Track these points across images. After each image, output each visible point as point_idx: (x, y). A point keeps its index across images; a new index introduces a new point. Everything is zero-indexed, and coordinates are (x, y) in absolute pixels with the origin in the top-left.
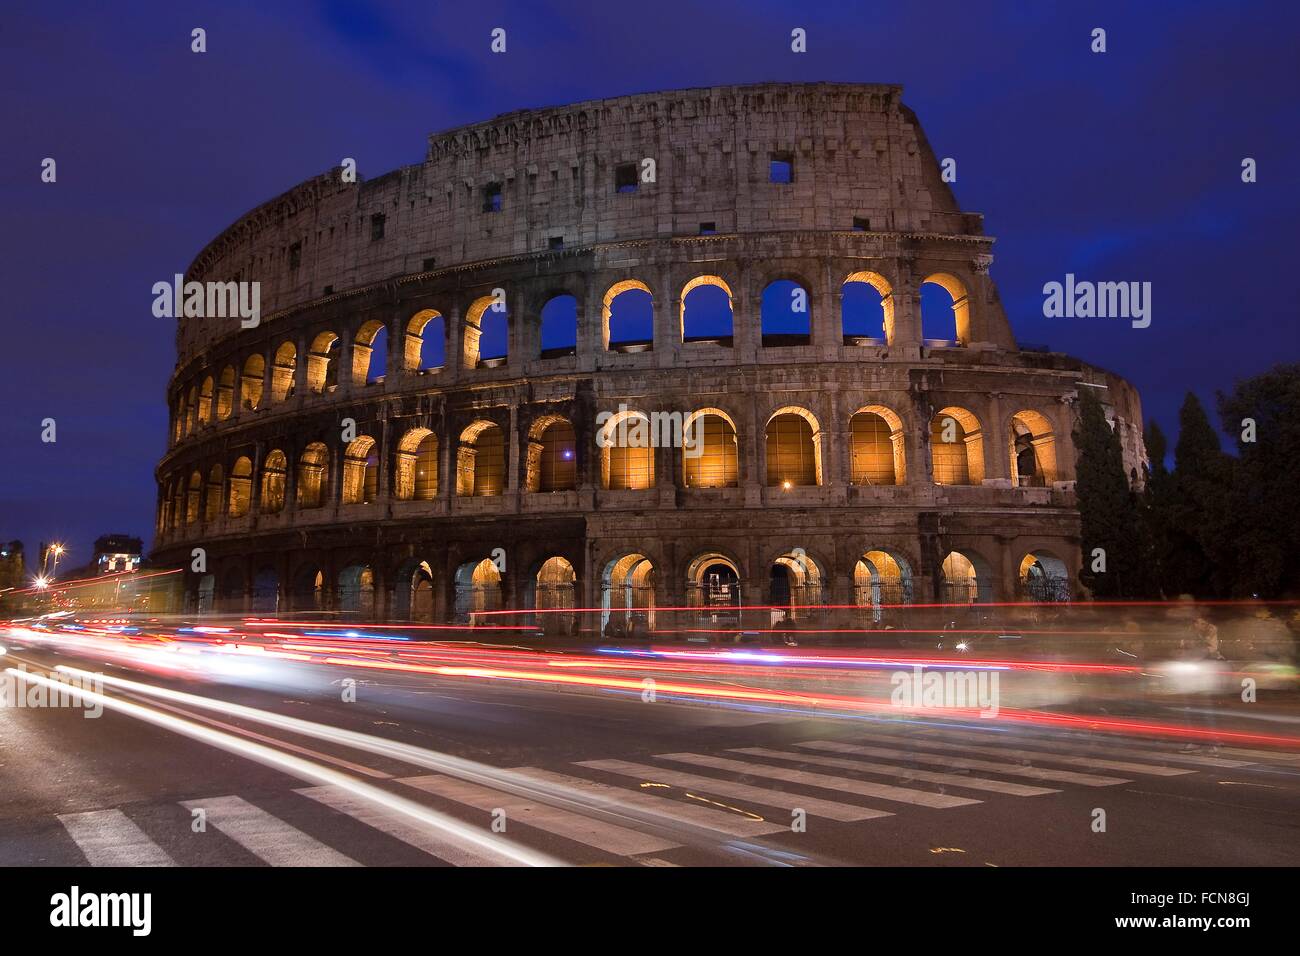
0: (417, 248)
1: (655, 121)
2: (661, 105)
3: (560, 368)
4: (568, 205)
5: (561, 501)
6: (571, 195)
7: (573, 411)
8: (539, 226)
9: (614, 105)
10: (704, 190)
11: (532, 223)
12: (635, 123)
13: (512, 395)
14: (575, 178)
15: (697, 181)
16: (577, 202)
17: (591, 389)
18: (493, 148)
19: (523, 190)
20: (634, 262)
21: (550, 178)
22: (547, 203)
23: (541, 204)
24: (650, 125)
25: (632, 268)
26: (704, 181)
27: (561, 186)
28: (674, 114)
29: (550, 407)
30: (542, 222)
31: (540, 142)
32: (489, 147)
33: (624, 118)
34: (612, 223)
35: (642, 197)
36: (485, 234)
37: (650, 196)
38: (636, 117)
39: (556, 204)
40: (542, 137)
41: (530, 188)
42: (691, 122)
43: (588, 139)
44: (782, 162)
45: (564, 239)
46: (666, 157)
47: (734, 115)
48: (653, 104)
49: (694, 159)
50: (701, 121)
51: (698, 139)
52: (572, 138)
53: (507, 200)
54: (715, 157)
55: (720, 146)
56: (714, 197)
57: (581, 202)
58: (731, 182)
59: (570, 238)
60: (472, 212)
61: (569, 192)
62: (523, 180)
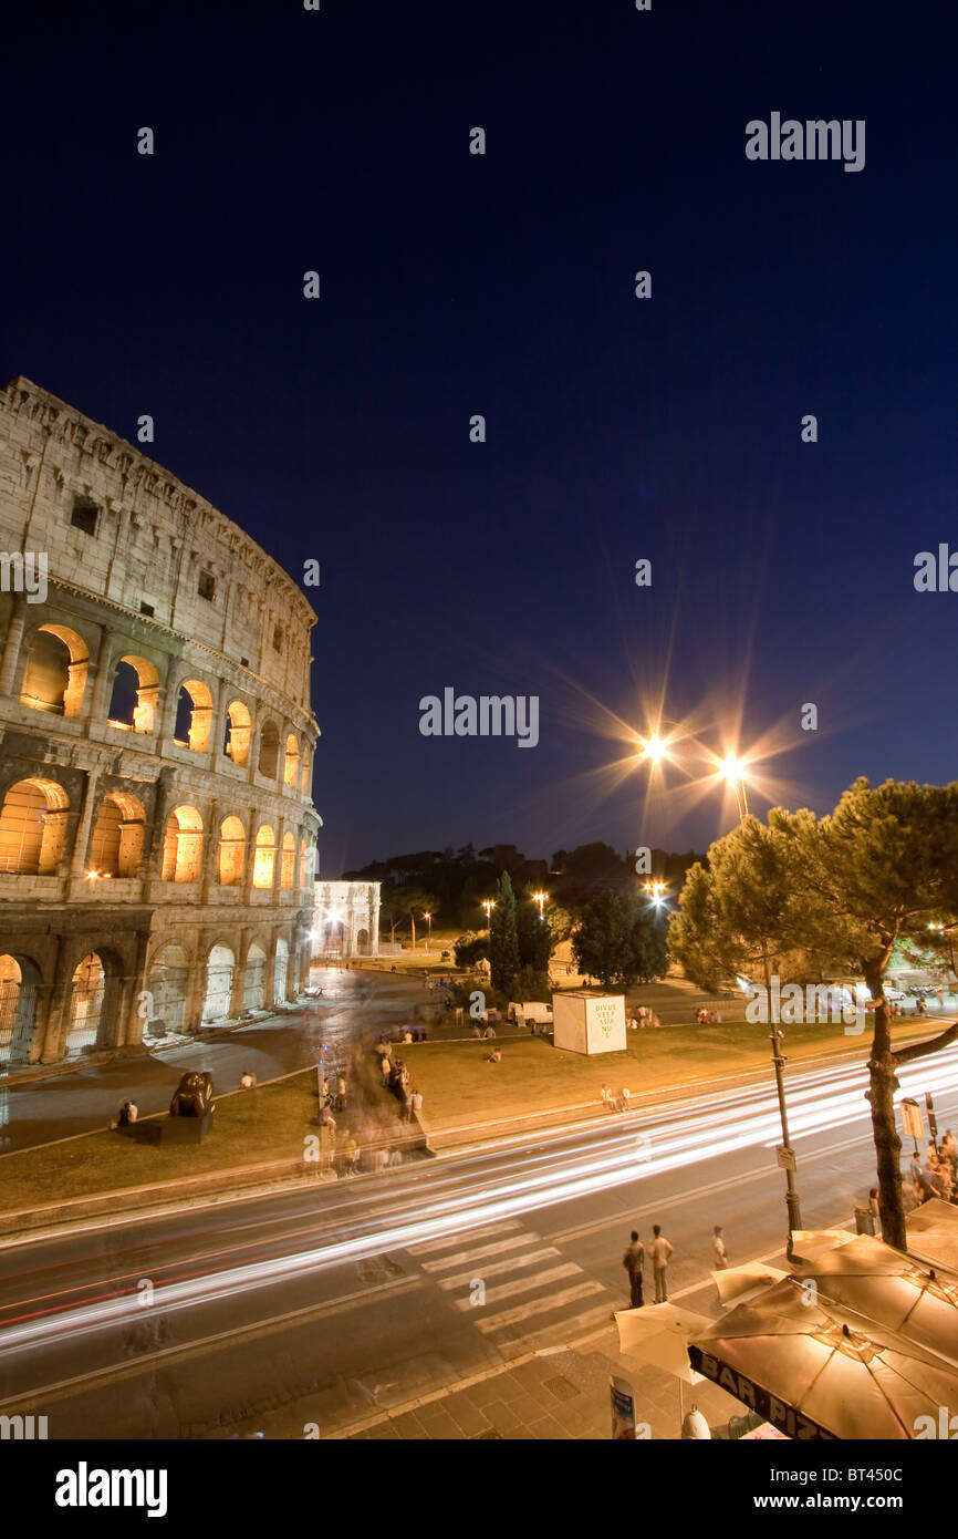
1: (233, 551)
2: (242, 543)
3: (136, 744)
4: (162, 579)
5: (126, 889)
6: (167, 571)
7: (147, 795)
8: (135, 583)
10: (246, 631)
11: (128, 575)
13: (95, 760)
14: (173, 557)
15: (244, 621)
16: (171, 582)
17: (172, 777)
18: (96, 459)
19: (124, 533)
20: (209, 668)
21: (151, 541)
22: (145, 564)
23: (139, 560)
24: (228, 553)
25: (204, 672)
26: (247, 622)
27: (160, 556)
29: (126, 784)
30: (137, 580)
31: (147, 495)
32: (92, 455)
33: (216, 531)
34: (195, 621)
35: (215, 611)
36: (72, 552)
37: (219, 613)
38: (222, 537)
39: (153, 570)
40: (150, 492)
41: (132, 537)
42: (247, 569)
43: (190, 530)
44: (278, 635)
45: (156, 611)
46: (234, 589)
47: (268, 583)
48: (237, 538)
49: (245, 600)
50: (252, 573)
51: (250, 588)
52: (175, 516)
53: (105, 530)
54: (254, 609)
55: (259, 602)
56: (249, 638)
57: (175, 584)
58: (258, 635)
59: (161, 614)
60: (60, 514)
61: (166, 567)
62: (126, 523)
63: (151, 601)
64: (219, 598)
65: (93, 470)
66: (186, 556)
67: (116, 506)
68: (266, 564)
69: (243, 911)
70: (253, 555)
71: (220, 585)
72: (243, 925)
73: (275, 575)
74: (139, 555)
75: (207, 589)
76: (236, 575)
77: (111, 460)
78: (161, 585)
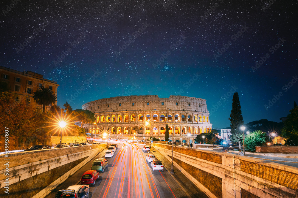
0: (169, 107)
1: (192, 100)
8: (182, 108)
20: (191, 113)
26: (195, 106)
33: (189, 99)
36: (177, 108)
37: (191, 107)
40: (182, 99)
44: (200, 105)
48: (192, 98)
49: (194, 104)
51: (195, 102)
52: (185, 100)
53: (179, 105)
54: (196, 104)
55: (196, 103)
56: (196, 108)
57: (186, 106)
58: (197, 107)
59: (185, 110)
60: (175, 105)
61: (185, 105)
62: (181, 103)
63: (184, 109)
64: (191, 105)
65: (177, 100)
66: (187, 103)
67: (179, 102)
71: (191, 104)
73: (198, 99)
74: (182, 105)
75: (189, 105)
76: (193, 102)
77: (178, 98)
78: (185, 107)
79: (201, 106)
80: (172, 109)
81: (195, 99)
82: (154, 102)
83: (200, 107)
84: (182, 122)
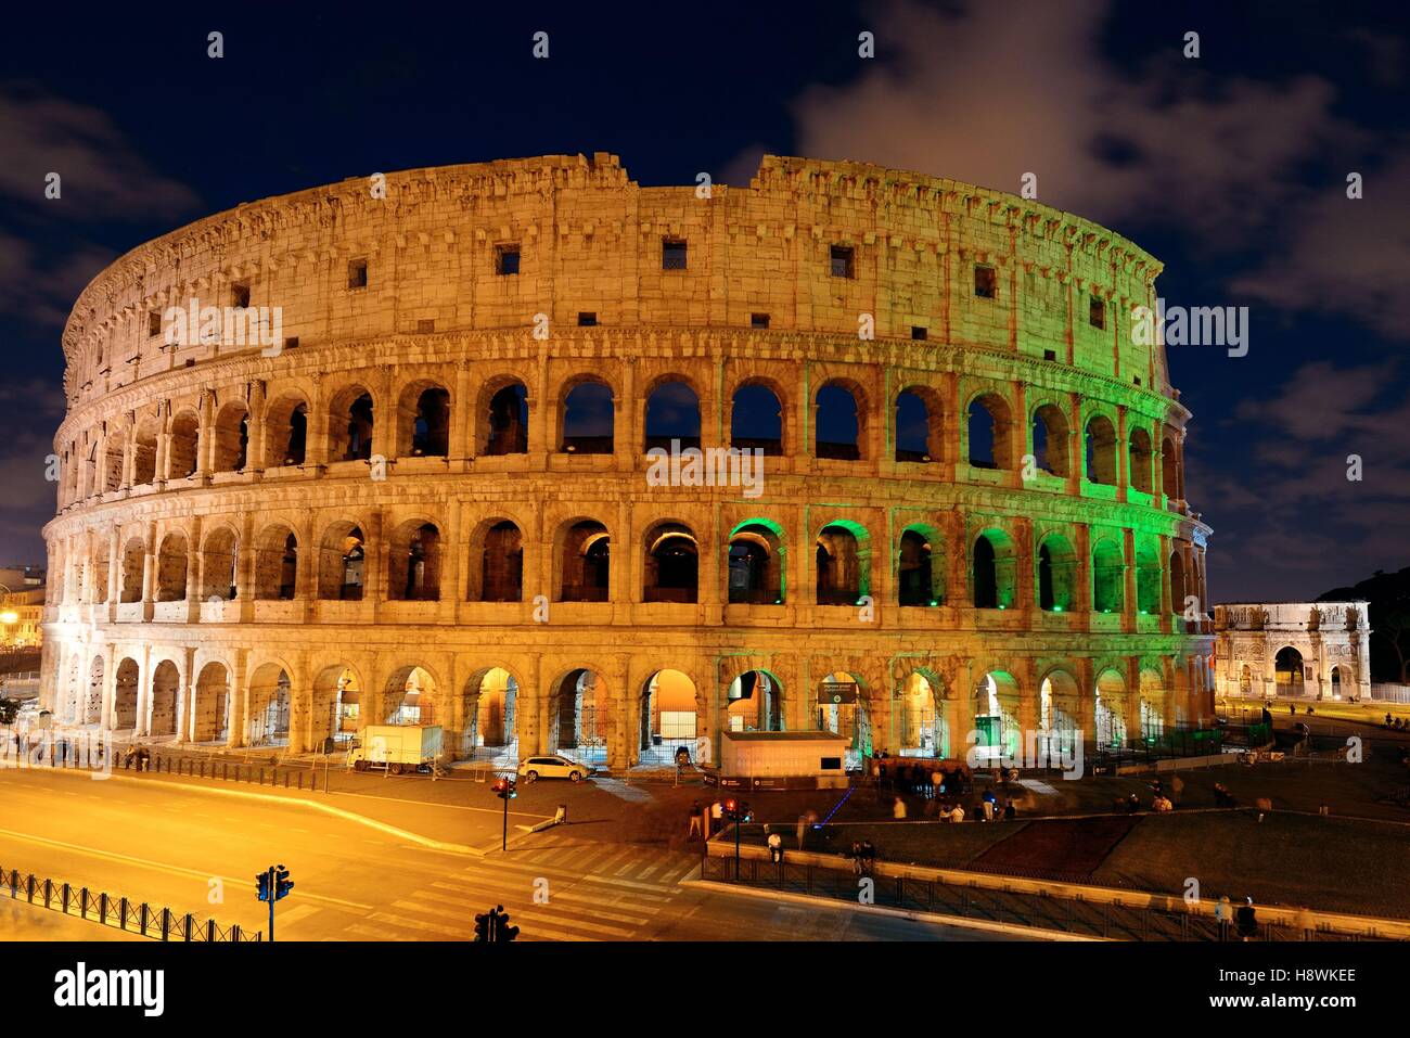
0: (742, 296)
1: (1012, 228)
2: (1023, 213)
4: (931, 295)
6: (936, 285)
8: (900, 309)
9: (985, 197)
10: (1047, 316)
11: (894, 304)
12: (995, 224)
14: (939, 266)
15: (1043, 306)
16: (942, 294)
18: (842, 201)
19: (882, 261)
21: (913, 258)
22: (909, 286)
23: (902, 284)
25: (994, 380)
26: (1047, 306)
27: (924, 270)
28: (1028, 227)
30: (905, 306)
31: (900, 210)
32: (839, 197)
33: (987, 214)
34: (975, 327)
35: (1000, 307)
36: (837, 302)
37: (1006, 308)
38: (996, 217)
39: (920, 290)
40: (903, 206)
41: (891, 262)
42: (1038, 242)
43: (953, 226)
44: (1097, 306)
45: (929, 332)
46: (1021, 271)
47: (1070, 247)
48: (1016, 210)
49: (1040, 280)
50: (1045, 243)
51: (1043, 261)
52: (936, 219)
53: (863, 268)
54: (1055, 285)
55: (1060, 275)
56: (1054, 326)
57: (946, 294)
58: (1067, 315)
59: (935, 331)
60: (820, 270)
61: (933, 280)
62: (883, 251)
63: (921, 323)
64: (1003, 291)
65: (842, 212)
66: (955, 257)
67: (870, 238)
68: (1063, 225)
69: (1082, 640)
70: (1042, 221)
71: (1003, 273)
72: (1085, 654)
73: (1079, 233)
74: (902, 279)
75: (985, 285)
76: (1022, 253)
77: (858, 192)
78: (931, 302)
79: (1109, 317)
80: (780, 317)
81: (1052, 224)
82: (577, 239)
83: (1097, 322)
84: (904, 467)
